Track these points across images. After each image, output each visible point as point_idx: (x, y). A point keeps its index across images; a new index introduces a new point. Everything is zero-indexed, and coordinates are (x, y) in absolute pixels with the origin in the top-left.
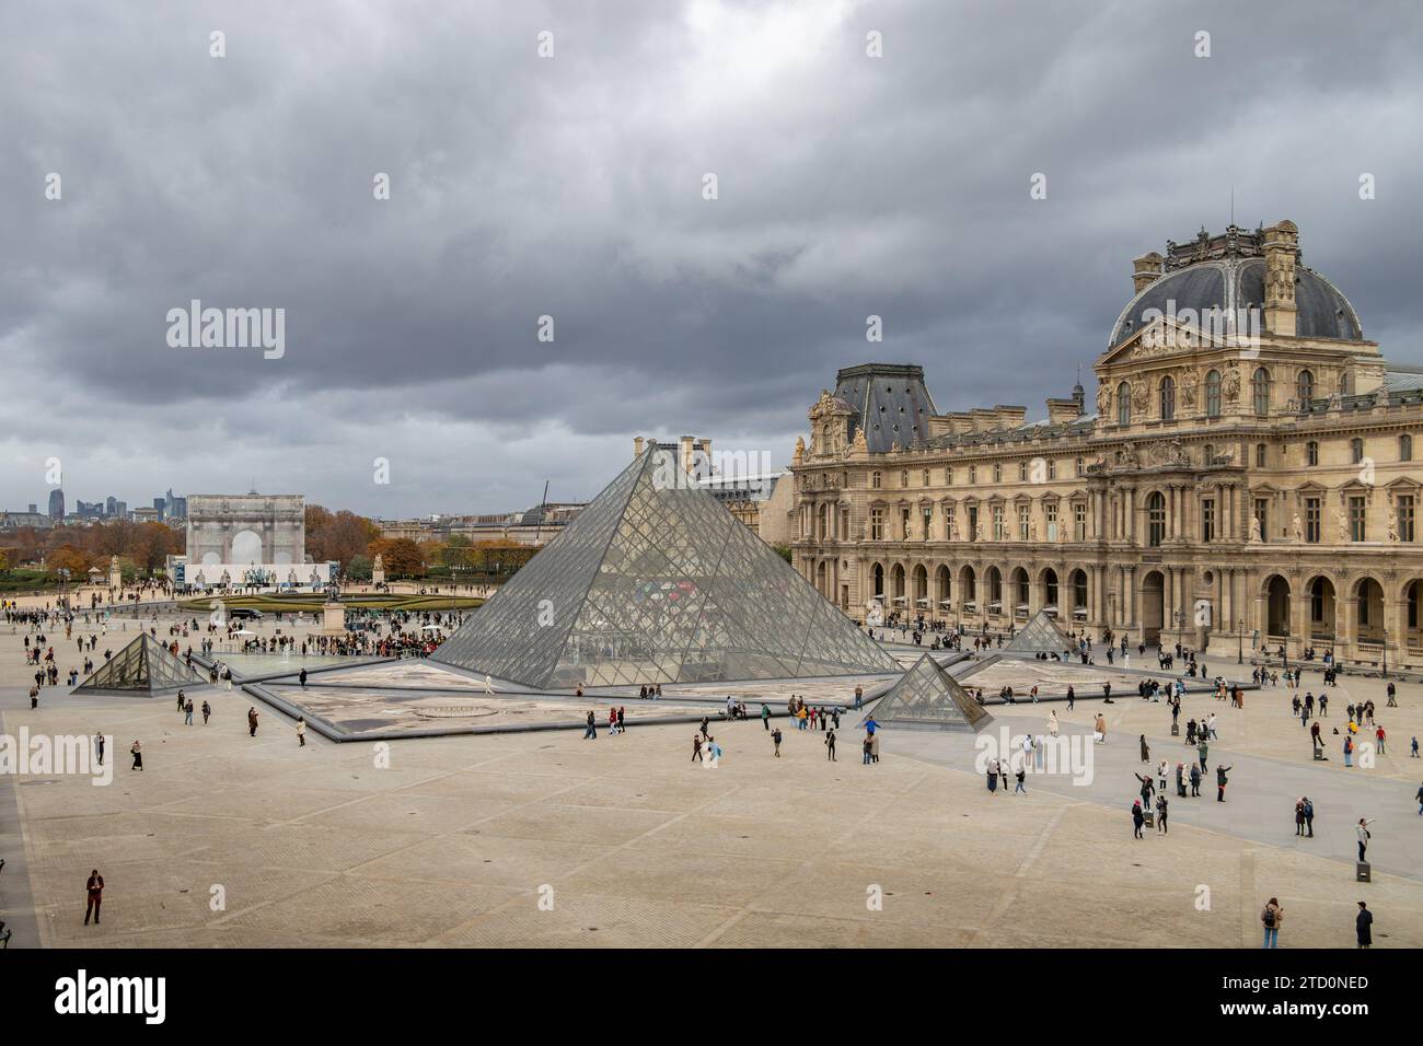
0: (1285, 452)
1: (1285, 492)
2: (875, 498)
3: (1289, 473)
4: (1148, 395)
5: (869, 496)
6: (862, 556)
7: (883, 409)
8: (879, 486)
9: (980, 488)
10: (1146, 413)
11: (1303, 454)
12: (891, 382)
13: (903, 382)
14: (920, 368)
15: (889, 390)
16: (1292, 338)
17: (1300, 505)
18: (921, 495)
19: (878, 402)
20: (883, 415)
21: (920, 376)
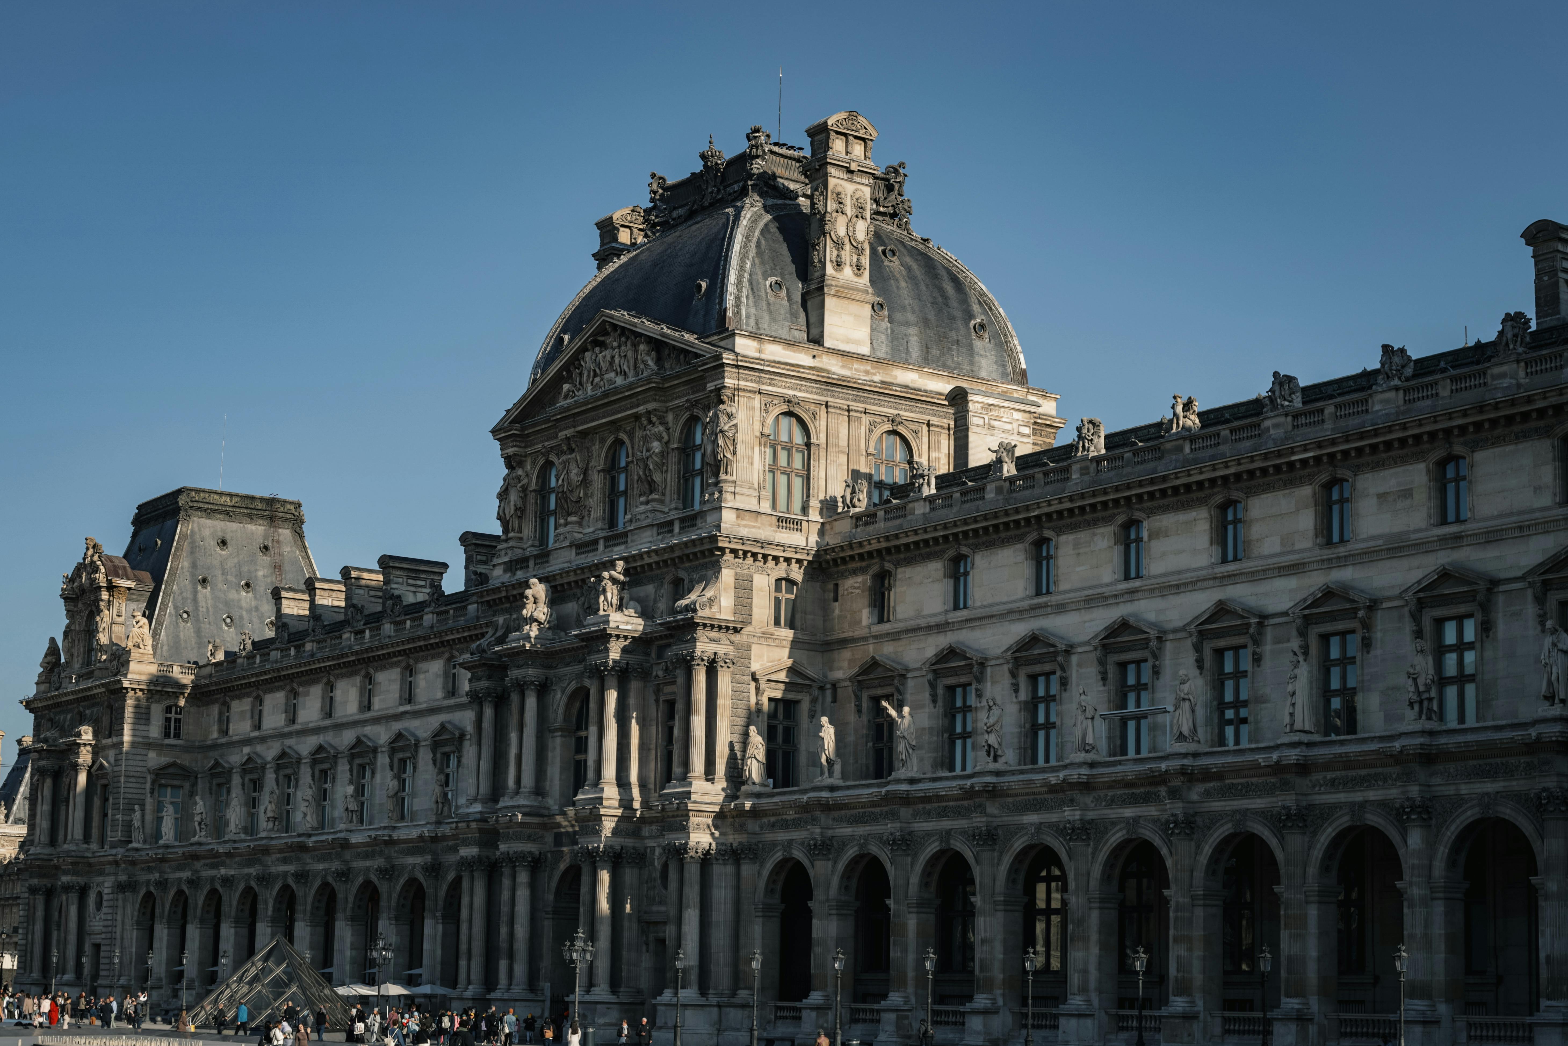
0: (836, 599)
1: (834, 686)
2: (164, 760)
3: (844, 643)
4: (585, 482)
5: (152, 755)
6: (123, 878)
7: (204, 581)
8: (177, 736)
9: (340, 727)
10: (580, 524)
11: (865, 601)
12: (231, 528)
13: (257, 530)
14: (298, 505)
15: (223, 543)
16: (861, 358)
17: (859, 711)
18: (246, 750)
19: (194, 565)
20: (204, 593)
21: (297, 523)
